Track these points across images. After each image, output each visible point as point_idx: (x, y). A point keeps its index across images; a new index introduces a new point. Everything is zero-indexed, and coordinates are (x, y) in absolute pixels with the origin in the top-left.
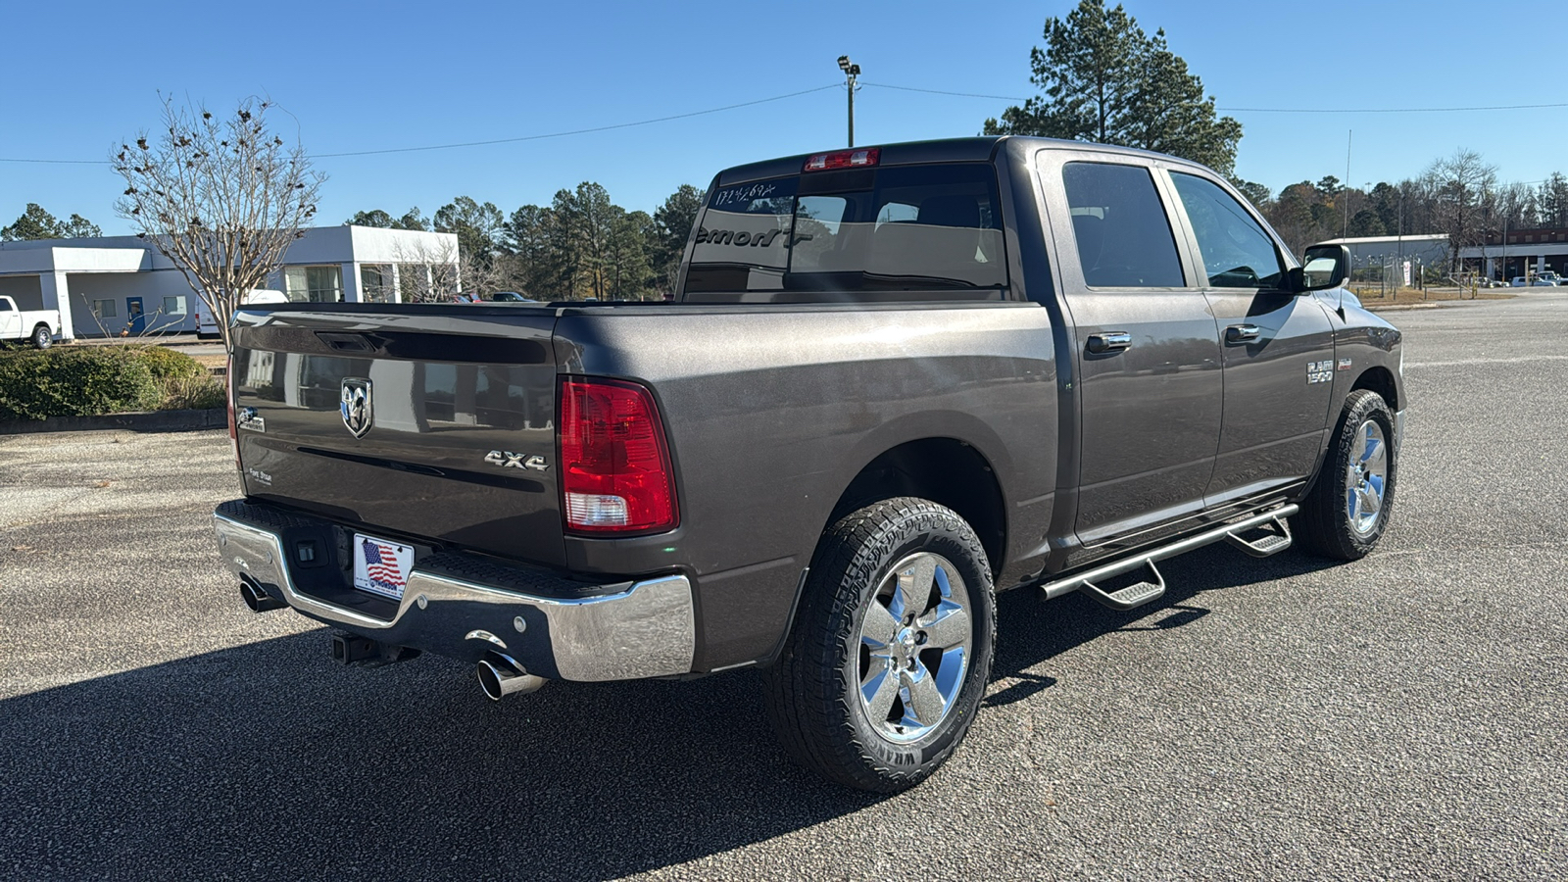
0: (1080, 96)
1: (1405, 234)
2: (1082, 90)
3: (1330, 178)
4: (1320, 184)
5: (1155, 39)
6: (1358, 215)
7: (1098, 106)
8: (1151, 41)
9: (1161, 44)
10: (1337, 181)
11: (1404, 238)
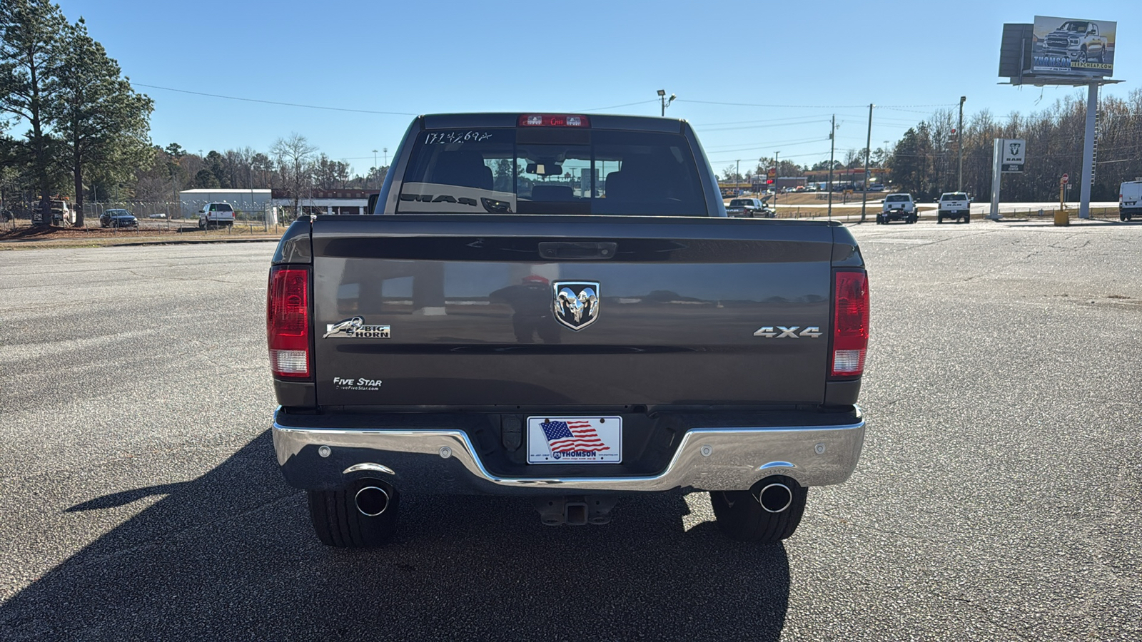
0: (11, 61)
1: (255, 188)
2: (14, 56)
3: (175, 144)
4: (168, 148)
5: (77, 25)
6: (200, 173)
7: (29, 71)
8: (74, 26)
9: (83, 30)
10: (180, 147)
11: (255, 191)
